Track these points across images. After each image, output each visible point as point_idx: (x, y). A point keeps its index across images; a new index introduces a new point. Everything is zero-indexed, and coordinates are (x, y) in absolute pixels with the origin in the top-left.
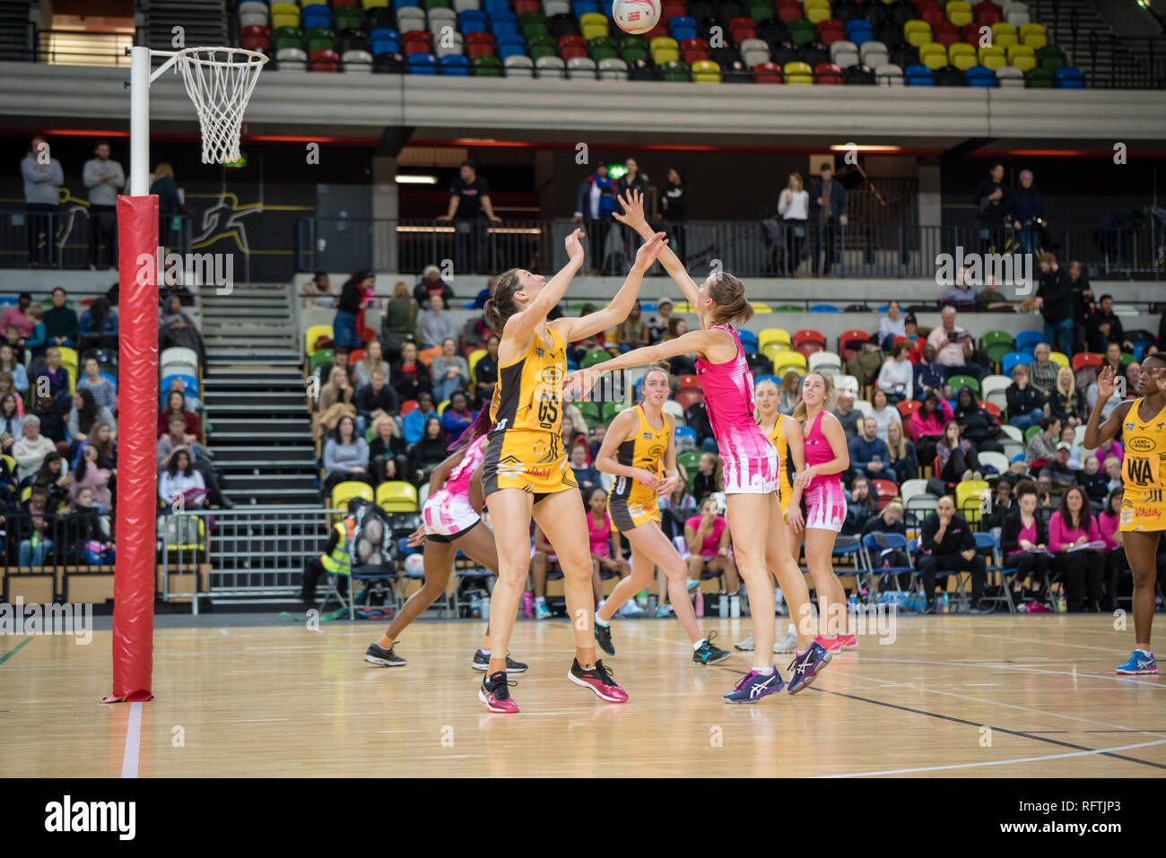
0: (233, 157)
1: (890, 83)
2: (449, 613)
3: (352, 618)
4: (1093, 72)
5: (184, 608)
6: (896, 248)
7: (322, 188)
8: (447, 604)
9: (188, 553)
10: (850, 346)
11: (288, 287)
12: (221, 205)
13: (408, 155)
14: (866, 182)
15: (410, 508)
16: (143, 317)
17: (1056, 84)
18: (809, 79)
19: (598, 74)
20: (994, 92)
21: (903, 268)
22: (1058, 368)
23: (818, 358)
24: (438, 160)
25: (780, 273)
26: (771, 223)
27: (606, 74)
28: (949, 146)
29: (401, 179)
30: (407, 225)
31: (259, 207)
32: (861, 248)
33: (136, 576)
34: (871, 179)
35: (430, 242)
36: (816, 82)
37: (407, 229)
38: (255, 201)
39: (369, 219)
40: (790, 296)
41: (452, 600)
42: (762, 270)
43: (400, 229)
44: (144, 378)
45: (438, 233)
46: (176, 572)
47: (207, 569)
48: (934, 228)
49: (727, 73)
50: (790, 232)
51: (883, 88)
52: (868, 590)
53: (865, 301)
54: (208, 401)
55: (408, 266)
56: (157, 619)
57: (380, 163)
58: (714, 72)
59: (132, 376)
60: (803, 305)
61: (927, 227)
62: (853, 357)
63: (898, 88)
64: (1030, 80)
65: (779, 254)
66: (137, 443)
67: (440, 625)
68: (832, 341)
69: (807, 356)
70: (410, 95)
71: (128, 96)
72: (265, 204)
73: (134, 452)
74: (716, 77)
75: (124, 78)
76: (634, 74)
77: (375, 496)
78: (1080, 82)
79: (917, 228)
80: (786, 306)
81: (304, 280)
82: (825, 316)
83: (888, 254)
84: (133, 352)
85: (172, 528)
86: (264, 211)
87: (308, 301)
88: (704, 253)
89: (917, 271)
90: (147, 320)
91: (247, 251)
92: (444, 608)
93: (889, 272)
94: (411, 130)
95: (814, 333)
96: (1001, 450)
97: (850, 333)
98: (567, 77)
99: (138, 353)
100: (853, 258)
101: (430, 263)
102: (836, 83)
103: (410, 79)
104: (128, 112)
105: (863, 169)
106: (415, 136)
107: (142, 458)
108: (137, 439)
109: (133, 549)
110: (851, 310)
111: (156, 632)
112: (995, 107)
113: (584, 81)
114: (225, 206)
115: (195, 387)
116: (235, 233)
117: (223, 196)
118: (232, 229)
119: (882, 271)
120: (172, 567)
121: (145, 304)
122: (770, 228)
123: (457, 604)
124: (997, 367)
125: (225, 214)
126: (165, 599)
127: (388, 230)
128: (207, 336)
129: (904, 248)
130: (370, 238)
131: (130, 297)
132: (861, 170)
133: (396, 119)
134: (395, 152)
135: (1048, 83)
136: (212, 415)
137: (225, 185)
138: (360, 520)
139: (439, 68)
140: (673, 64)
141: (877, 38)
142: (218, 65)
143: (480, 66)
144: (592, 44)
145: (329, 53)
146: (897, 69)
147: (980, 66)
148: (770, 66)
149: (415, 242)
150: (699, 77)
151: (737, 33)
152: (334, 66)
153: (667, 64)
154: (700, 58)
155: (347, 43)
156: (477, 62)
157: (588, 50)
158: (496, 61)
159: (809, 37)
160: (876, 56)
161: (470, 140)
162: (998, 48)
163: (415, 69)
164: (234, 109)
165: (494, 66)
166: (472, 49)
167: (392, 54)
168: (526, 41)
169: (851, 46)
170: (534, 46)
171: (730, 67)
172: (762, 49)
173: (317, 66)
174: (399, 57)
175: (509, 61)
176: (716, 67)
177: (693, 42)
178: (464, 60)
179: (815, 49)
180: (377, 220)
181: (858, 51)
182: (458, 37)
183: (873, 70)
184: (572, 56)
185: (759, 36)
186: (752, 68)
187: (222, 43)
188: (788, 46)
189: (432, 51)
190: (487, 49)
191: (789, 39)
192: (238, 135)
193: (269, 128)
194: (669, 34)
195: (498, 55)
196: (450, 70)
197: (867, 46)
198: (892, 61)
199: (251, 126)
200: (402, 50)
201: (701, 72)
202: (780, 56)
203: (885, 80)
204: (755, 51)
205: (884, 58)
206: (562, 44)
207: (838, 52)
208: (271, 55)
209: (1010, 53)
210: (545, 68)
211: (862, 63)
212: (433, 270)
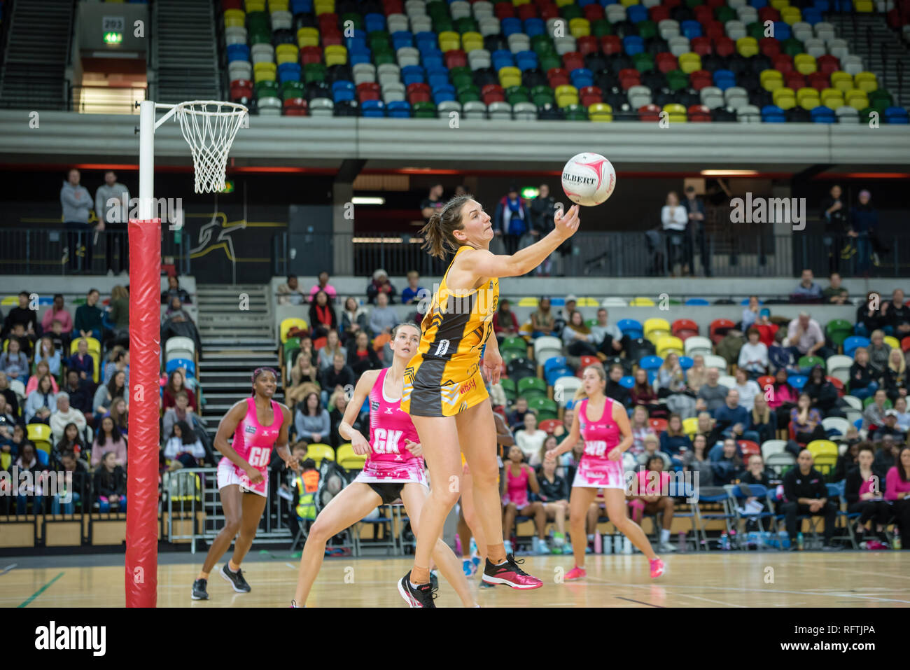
0: (220, 185)
1: (749, 121)
2: (396, 551)
5: (185, 547)
6: (756, 253)
7: (293, 208)
8: (394, 544)
9: (188, 503)
10: (719, 332)
11: (266, 288)
12: (213, 223)
13: (361, 181)
14: (731, 199)
16: (149, 316)
17: (885, 120)
18: (683, 118)
19: (513, 115)
20: (835, 127)
21: (762, 268)
23: (693, 342)
24: (386, 185)
25: (661, 273)
26: (654, 234)
27: (519, 115)
28: (797, 171)
30: (361, 236)
31: (244, 224)
32: (727, 253)
33: (143, 525)
35: (379, 251)
36: (689, 120)
37: (361, 240)
38: (241, 219)
39: (330, 233)
41: (398, 540)
42: (646, 271)
43: (356, 240)
44: (149, 365)
45: (386, 244)
46: (178, 518)
47: (202, 516)
48: (787, 236)
49: (617, 113)
50: (669, 241)
51: (743, 125)
52: (736, 530)
53: (731, 296)
54: (202, 380)
55: (361, 271)
56: (160, 556)
57: (339, 187)
58: (606, 113)
59: (140, 364)
60: (679, 299)
61: (781, 236)
62: (722, 341)
63: (756, 125)
64: (863, 117)
65: (660, 260)
66: (144, 417)
67: (389, 561)
68: (704, 328)
69: (683, 339)
70: (363, 134)
71: (138, 138)
72: (248, 221)
73: (142, 425)
74: (609, 117)
75: (135, 123)
76: (542, 115)
77: (336, 456)
78: (905, 119)
79: (773, 236)
81: (279, 282)
82: (698, 308)
83: (749, 258)
84: (142, 343)
85: (174, 483)
86: (247, 228)
87: (282, 299)
88: (599, 258)
89: (773, 271)
90: (151, 319)
91: (234, 259)
92: (392, 547)
93: (749, 272)
94: (363, 161)
95: (690, 323)
96: (844, 416)
97: (718, 322)
98: (488, 118)
99: (145, 345)
100: (719, 261)
101: (379, 267)
102: (704, 120)
103: (363, 121)
104: (138, 150)
105: (729, 188)
106: (367, 166)
107: (148, 429)
108: (144, 414)
109: (141, 503)
110: (719, 303)
111: (159, 568)
112: (836, 140)
113: (501, 121)
114: (217, 223)
115: (192, 369)
116: (224, 245)
117: (215, 215)
118: (222, 242)
119: (744, 271)
120: (175, 515)
121: (149, 305)
122: (652, 238)
123: (402, 544)
124: (840, 349)
125: (217, 230)
126: (170, 540)
127: (346, 243)
128: (202, 328)
129: (762, 253)
130: (331, 248)
131: (138, 300)
132: (727, 190)
133: (352, 153)
134: (351, 179)
136: (206, 391)
137: (216, 207)
138: (323, 476)
139: (387, 112)
140: (574, 107)
141: (738, 85)
142: (208, 114)
143: (418, 110)
144: (508, 92)
145: (299, 101)
146: (755, 110)
147: (823, 106)
148: (652, 108)
149: (367, 251)
150: (595, 117)
151: (625, 82)
152: (303, 111)
153: (569, 107)
154: (595, 102)
155: (313, 93)
156: (417, 107)
157: (506, 96)
158: (431, 106)
159: (683, 83)
160: (737, 99)
161: (410, 170)
162: (837, 92)
163: (367, 113)
164: (220, 150)
165: (430, 110)
166: (413, 97)
167: (350, 101)
168: (456, 89)
169: (718, 91)
170: (462, 93)
171: (619, 109)
172: (645, 95)
173: (289, 111)
174: (354, 104)
175: (442, 106)
176: (608, 109)
177: (590, 90)
178: (406, 106)
179: (688, 94)
180: (337, 234)
181: (723, 96)
182: (402, 87)
183: (735, 111)
184: (493, 101)
185: (643, 84)
186: (637, 110)
187: (215, 94)
188: (666, 91)
189: (381, 98)
190: (424, 96)
191: (667, 85)
192: (224, 170)
193: (251, 161)
194: (571, 83)
195: (433, 101)
196: (395, 113)
197: (730, 91)
198: (751, 103)
199: (237, 159)
200: (357, 98)
201: (597, 113)
202: (661, 99)
203: (745, 118)
204: (640, 96)
205: (744, 101)
206: (484, 92)
207: (708, 96)
208: (253, 103)
209: (848, 95)
210: (470, 111)
211: (726, 105)
212: (380, 273)
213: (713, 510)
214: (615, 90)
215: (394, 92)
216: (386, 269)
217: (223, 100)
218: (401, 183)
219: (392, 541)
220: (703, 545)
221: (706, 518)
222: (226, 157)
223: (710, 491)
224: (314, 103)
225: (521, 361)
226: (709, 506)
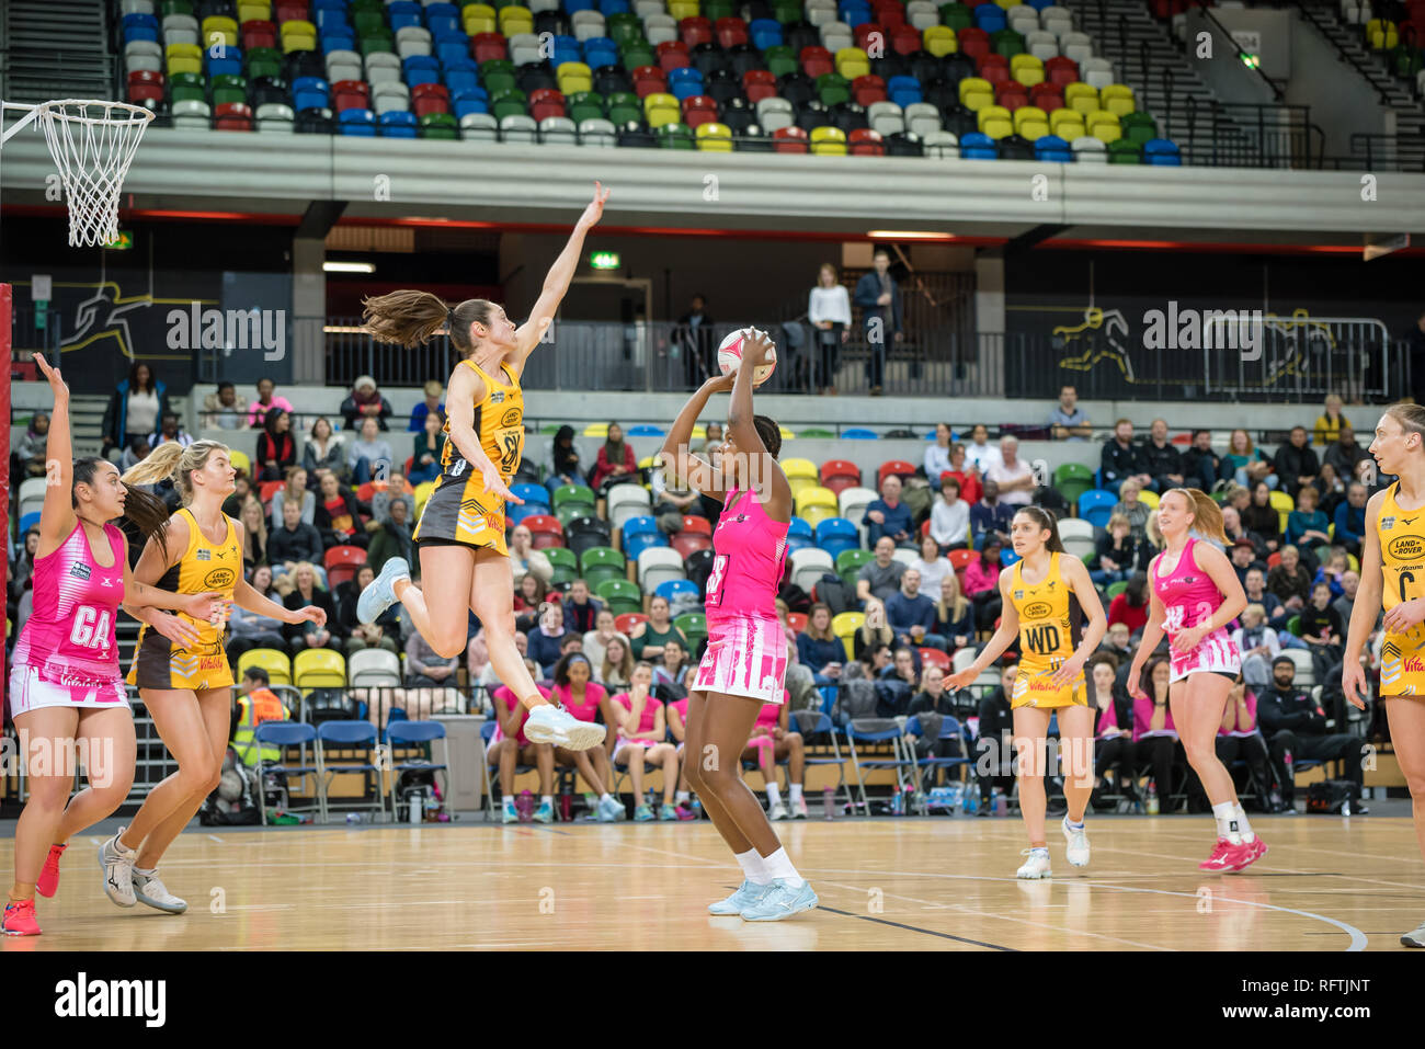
0: (111, 236)
1: (941, 155)
2: (384, 816)
3: (265, 822)
4: (1191, 146)
6: (948, 359)
7: (229, 277)
8: (382, 805)
11: (184, 401)
12: (99, 297)
13: (338, 236)
14: (912, 277)
15: (338, 682)
17: (1144, 158)
18: (842, 148)
19: (579, 138)
20: (1070, 168)
21: (958, 383)
22: (1149, 510)
23: (851, 496)
24: (377, 243)
25: (804, 388)
26: (794, 327)
27: (588, 139)
28: (1015, 234)
29: (329, 267)
30: (336, 324)
31: (148, 301)
32: (905, 359)
34: (917, 273)
35: (365, 347)
36: (851, 152)
37: (336, 330)
38: (144, 292)
39: (288, 317)
40: (817, 418)
41: (388, 800)
42: (782, 386)
43: (328, 329)
48: (995, 335)
49: (740, 139)
51: (932, 162)
53: (911, 425)
55: (337, 377)
57: (303, 246)
58: (724, 138)
60: (833, 429)
61: (987, 334)
63: (952, 161)
64: (1113, 154)
65: (803, 366)
67: (373, 832)
68: (868, 475)
69: (837, 493)
70: (341, 162)
72: (156, 295)
74: (727, 144)
76: (623, 139)
77: (292, 667)
78: (1175, 158)
79: (975, 335)
80: (814, 430)
82: (860, 443)
83: (939, 367)
86: (154, 305)
87: (209, 420)
89: (975, 388)
91: (132, 356)
92: (378, 810)
93: (939, 388)
94: (343, 204)
95: (845, 464)
98: (540, 141)
100: (894, 371)
101: (366, 373)
102: (874, 154)
103: (341, 141)
105: (909, 259)
106: (347, 213)
110: (892, 435)
112: (1072, 187)
113: (561, 147)
114: (104, 298)
116: (117, 333)
117: (102, 285)
118: (113, 327)
119: (931, 388)
122: (792, 333)
123: (395, 805)
124: (1073, 508)
125: (104, 309)
127: (313, 330)
129: (959, 359)
132: (906, 263)
133: (323, 191)
134: (323, 233)
135: (1136, 157)
137: (104, 272)
139: (380, 128)
140: (673, 128)
141: (926, 100)
142: (90, 121)
143: (430, 126)
144: (572, 101)
145: (239, 107)
146: (951, 138)
147: (1053, 136)
148: (793, 131)
149: (346, 345)
150: (705, 143)
151: (753, 90)
152: (245, 123)
153: (665, 127)
154: (707, 121)
155: (262, 94)
156: (427, 121)
157: (566, 108)
158: (450, 120)
159: (843, 95)
160: (924, 121)
161: (416, 220)
162: (1075, 114)
163: (348, 128)
164: (110, 179)
165: (450, 127)
166: (421, 104)
167: (320, 109)
168: (490, 95)
169: (895, 109)
170: (499, 101)
171: (744, 132)
172: (784, 111)
173: (224, 123)
174: (327, 114)
175: (467, 121)
176: (727, 132)
177: (699, 101)
178: (410, 119)
179: (850, 111)
180: (298, 318)
181: (903, 116)
182: (403, 89)
183: (921, 139)
184: (547, 115)
185: (781, 94)
186: (771, 134)
187: (103, 92)
188: (816, 107)
189: (371, 106)
190: (438, 104)
191: (817, 97)
192: (115, 211)
193: (160, 200)
194: (669, 90)
195: (453, 111)
196: (393, 130)
197: (913, 109)
198: (945, 128)
199: (137, 196)
200: (332, 106)
201: (707, 138)
202: (806, 119)
203: (935, 151)
204: (775, 113)
205: (936, 124)
206: (533, 100)
207: (878, 115)
208: (165, 107)
209: (1090, 121)
210: (510, 130)
211: (906, 131)
212: (366, 382)
213: (876, 754)
214: (737, 103)
215: (391, 97)
216: (376, 378)
217: (115, 99)
218: (402, 241)
219: (379, 801)
220: (862, 808)
221: (867, 766)
222: (118, 190)
223: (874, 725)
224: (264, 111)
225: (587, 522)
226: (871, 749)
